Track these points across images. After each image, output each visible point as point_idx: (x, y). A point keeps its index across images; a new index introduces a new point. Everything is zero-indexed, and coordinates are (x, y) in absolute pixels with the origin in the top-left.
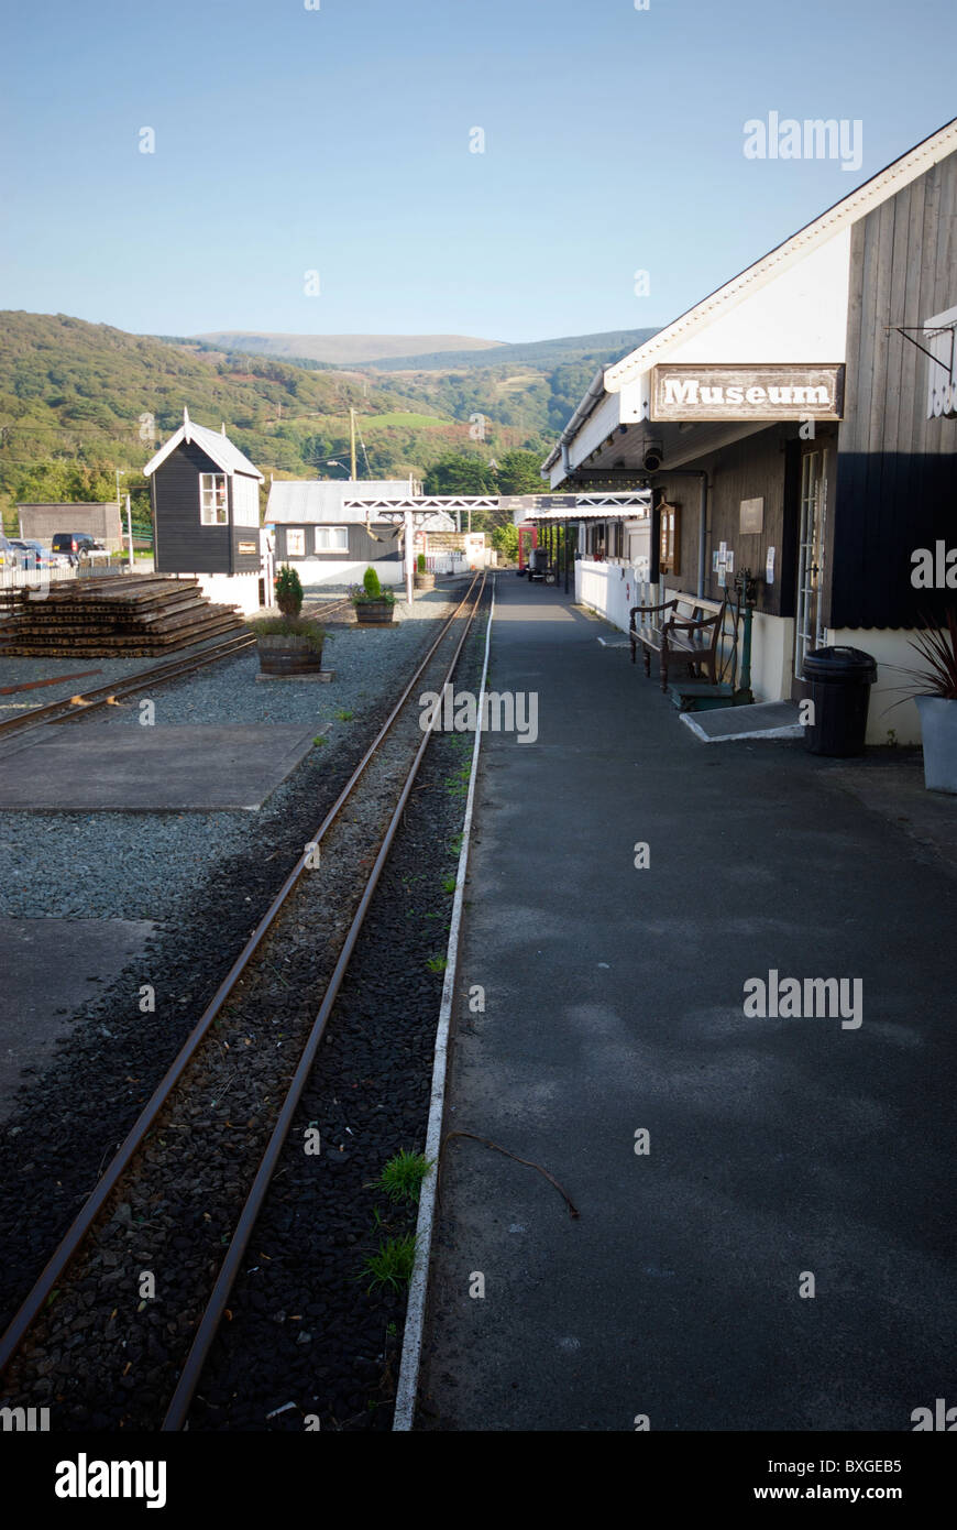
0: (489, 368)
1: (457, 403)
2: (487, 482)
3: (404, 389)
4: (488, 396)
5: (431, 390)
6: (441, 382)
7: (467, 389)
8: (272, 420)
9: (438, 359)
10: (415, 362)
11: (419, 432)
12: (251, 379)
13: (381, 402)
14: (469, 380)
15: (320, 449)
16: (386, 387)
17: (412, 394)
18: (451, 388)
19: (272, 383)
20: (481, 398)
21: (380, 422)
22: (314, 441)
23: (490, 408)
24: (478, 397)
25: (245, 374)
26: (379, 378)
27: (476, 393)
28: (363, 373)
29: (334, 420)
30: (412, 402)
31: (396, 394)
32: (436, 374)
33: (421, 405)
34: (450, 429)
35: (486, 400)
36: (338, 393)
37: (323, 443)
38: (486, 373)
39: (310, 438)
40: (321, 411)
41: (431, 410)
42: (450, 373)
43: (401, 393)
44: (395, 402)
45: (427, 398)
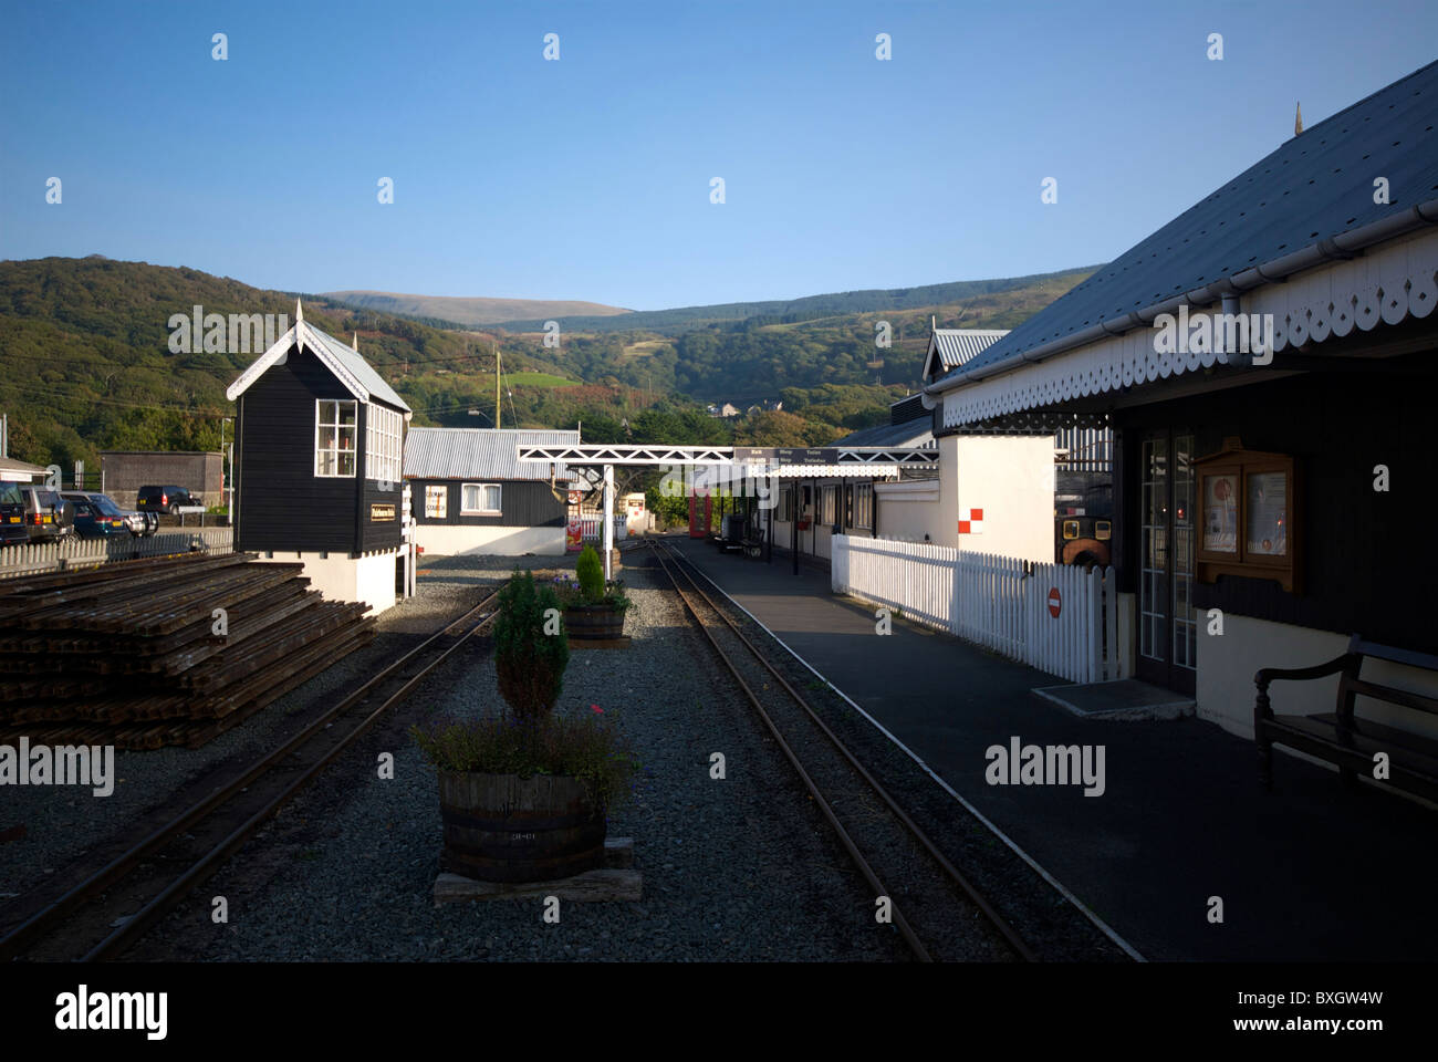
0: (616, 333)
1: (585, 365)
3: (531, 349)
4: (615, 359)
5: (560, 352)
6: (567, 342)
7: (595, 353)
8: (398, 376)
11: (547, 391)
12: (378, 335)
13: (510, 361)
14: (597, 344)
15: (446, 404)
16: (515, 348)
17: (542, 355)
18: (579, 350)
19: (400, 340)
20: (609, 360)
22: (440, 397)
23: (618, 371)
24: (606, 360)
25: (373, 331)
26: (508, 339)
27: (604, 356)
28: (491, 334)
29: (461, 378)
30: (542, 363)
31: (524, 355)
32: (564, 336)
33: (549, 366)
34: (579, 389)
35: (614, 363)
36: (466, 351)
37: (450, 399)
38: (614, 338)
39: (437, 395)
40: (449, 368)
41: (559, 371)
42: (578, 336)
43: (529, 354)
44: (524, 362)
45: (555, 359)
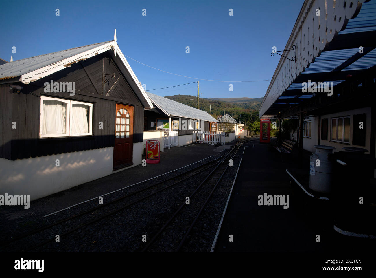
1: (246, 107)
2: (250, 117)
4: (251, 106)
5: (242, 105)
6: (243, 104)
7: (247, 105)
9: (243, 101)
10: (239, 101)
12: (214, 103)
14: (248, 103)
16: (234, 105)
18: (245, 105)
19: (217, 104)
21: (233, 109)
26: (234, 103)
27: (249, 105)
28: (231, 103)
30: (238, 106)
31: (236, 105)
32: (243, 103)
34: (244, 110)
36: (227, 105)
38: (251, 102)
40: (224, 107)
41: (241, 108)
42: (245, 102)
45: (241, 106)
